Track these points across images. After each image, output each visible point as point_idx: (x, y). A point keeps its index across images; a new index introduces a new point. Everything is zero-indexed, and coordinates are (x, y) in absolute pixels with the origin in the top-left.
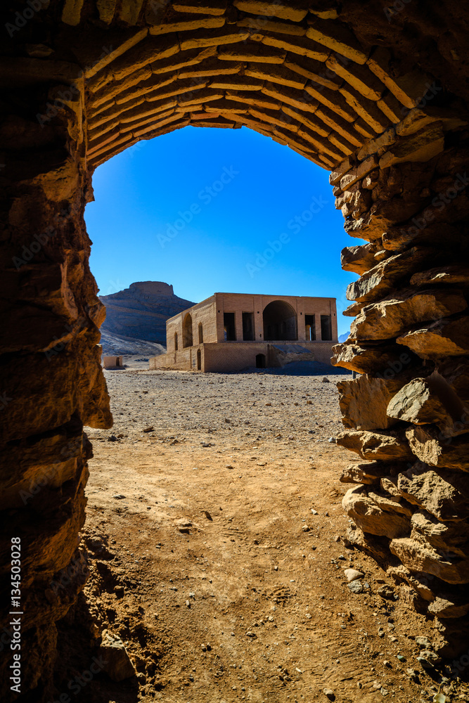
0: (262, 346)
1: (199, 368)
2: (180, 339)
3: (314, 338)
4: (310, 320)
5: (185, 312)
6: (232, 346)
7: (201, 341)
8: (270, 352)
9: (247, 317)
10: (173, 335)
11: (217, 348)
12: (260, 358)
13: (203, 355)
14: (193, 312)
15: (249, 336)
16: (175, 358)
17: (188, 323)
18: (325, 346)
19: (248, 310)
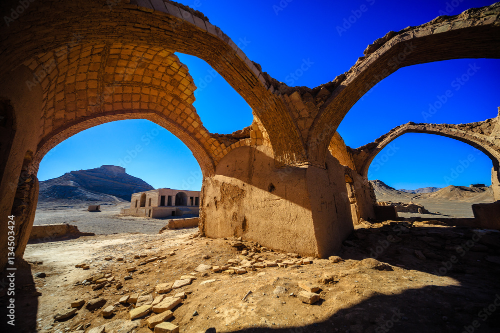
0: (174, 209)
1: (149, 216)
2: (139, 203)
3: (192, 204)
4: (192, 198)
5: (143, 192)
6: (163, 208)
7: (150, 205)
8: (177, 210)
9: (170, 197)
10: (135, 200)
11: (158, 209)
12: (173, 212)
13: (152, 212)
14: (147, 193)
15: (169, 204)
16: (137, 211)
17: (144, 197)
18: (196, 208)
19: (170, 195)
